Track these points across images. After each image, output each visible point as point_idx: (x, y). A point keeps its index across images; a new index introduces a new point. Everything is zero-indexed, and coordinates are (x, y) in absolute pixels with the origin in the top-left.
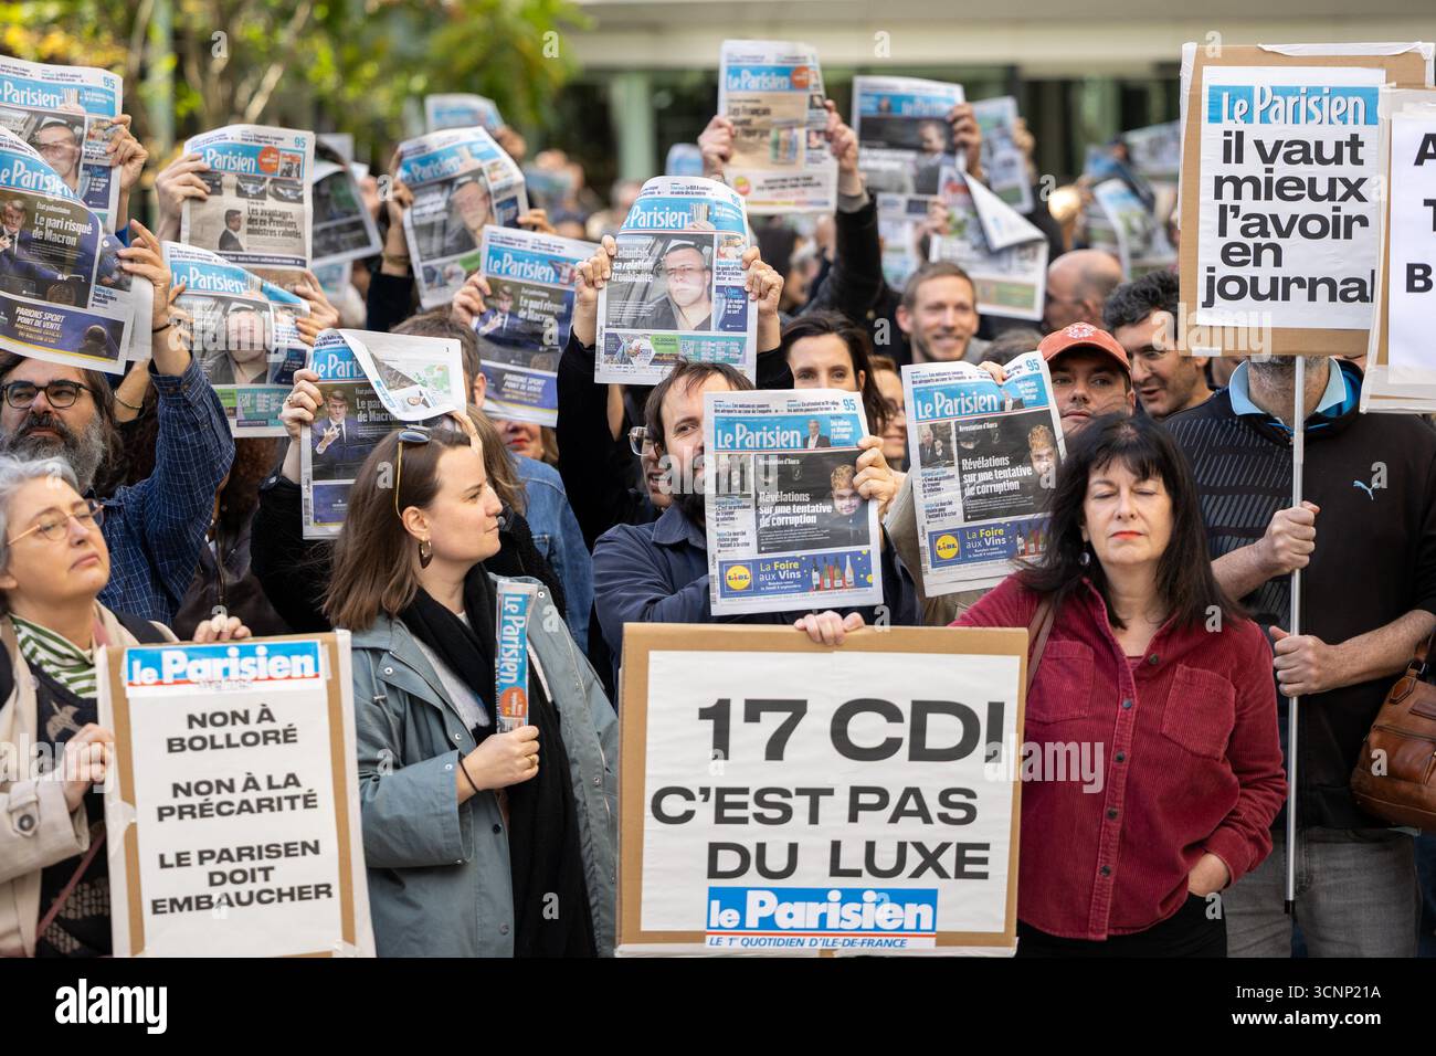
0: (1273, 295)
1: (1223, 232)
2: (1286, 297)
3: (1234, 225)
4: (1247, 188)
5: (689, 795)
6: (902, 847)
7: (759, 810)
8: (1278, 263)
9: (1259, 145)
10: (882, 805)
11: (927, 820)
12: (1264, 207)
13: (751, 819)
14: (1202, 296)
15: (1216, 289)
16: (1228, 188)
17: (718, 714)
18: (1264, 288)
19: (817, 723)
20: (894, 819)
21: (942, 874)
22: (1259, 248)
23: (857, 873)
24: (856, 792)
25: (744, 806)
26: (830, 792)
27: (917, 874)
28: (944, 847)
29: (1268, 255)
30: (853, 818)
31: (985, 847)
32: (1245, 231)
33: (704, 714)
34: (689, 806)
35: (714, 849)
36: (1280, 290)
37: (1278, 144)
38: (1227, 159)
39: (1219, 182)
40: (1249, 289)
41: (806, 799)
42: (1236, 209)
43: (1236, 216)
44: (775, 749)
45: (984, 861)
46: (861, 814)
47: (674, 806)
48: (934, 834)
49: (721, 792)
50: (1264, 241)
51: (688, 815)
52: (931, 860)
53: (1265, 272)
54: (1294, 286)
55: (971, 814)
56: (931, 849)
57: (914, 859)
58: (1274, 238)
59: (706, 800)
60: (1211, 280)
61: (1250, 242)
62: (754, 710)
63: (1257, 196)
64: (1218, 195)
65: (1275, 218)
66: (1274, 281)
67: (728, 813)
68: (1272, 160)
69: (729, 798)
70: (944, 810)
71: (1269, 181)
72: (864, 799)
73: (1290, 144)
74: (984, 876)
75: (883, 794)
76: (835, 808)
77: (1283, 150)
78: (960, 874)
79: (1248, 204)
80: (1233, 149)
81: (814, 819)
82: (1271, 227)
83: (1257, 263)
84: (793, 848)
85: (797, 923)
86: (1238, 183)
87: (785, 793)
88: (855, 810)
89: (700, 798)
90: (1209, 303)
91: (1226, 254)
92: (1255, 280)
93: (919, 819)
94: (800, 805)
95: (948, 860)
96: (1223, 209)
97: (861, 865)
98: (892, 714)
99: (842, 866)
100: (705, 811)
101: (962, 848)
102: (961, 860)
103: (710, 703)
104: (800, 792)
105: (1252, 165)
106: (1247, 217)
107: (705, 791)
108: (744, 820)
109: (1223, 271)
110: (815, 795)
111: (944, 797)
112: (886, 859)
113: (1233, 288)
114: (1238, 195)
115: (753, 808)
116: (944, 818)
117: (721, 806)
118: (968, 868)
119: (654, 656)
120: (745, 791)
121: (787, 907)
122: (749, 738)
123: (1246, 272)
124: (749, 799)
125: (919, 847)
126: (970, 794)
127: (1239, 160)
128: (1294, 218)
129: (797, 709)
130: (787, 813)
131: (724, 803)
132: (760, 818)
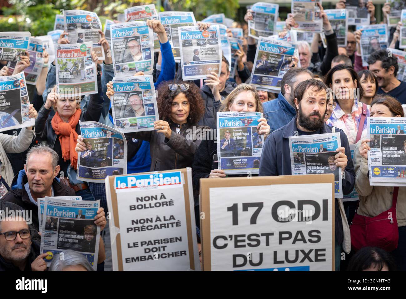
5: (225, 238)
6: (297, 252)
7: (249, 242)
10: (290, 238)
11: (305, 242)
13: (247, 246)
17: (234, 209)
19: (267, 210)
20: (294, 242)
21: (311, 260)
23: (282, 262)
24: (281, 233)
25: (244, 241)
26: (272, 234)
27: (302, 261)
28: (311, 251)
30: (281, 243)
31: (324, 250)
33: (229, 209)
34: (226, 242)
35: (235, 257)
41: (265, 237)
44: (253, 220)
45: (324, 255)
46: (283, 241)
47: (220, 242)
48: (307, 247)
49: (236, 236)
51: (226, 245)
52: (307, 256)
55: (319, 239)
56: (307, 252)
57: (301, 256)
59: (231, 240)
62: (246, 207)
67: (239, 244)
69: (239, 239)
70: (310, 238)
72: (284, 236)
74: (324, 260)
75: (290, 233)
76: (274, 239)
78: (317, 260)
81: (268, 244)
84: (261, 255)
87: (257, 235)
88: (281, 240)
89: (229, 239)
93: (302, 242)
94: (263, 239)
95: (312, 255)
97: (283, 259)
98: (291, 205)
99: (278, 260)
100: (231, 243)
101: (317, 251)
102: (317, 255)
103: (231, 205)
104: (263, 235)
107: (231, 237)
108: (244, 246)
110: (267, 235)
111: (310, 233)
112: (292, 257)
115: (247, 242)
116: (310, 241)
117: (236, 241)
118: (319, 258)
119: (211, 190)
120: (244, 236)
122: (244, 217)
124: (246, 238)
125: (303, 251)
126: (318, 232)
129: (260, 205)
130: (259, 242)
131: (237, 240)
132: (250, 245)
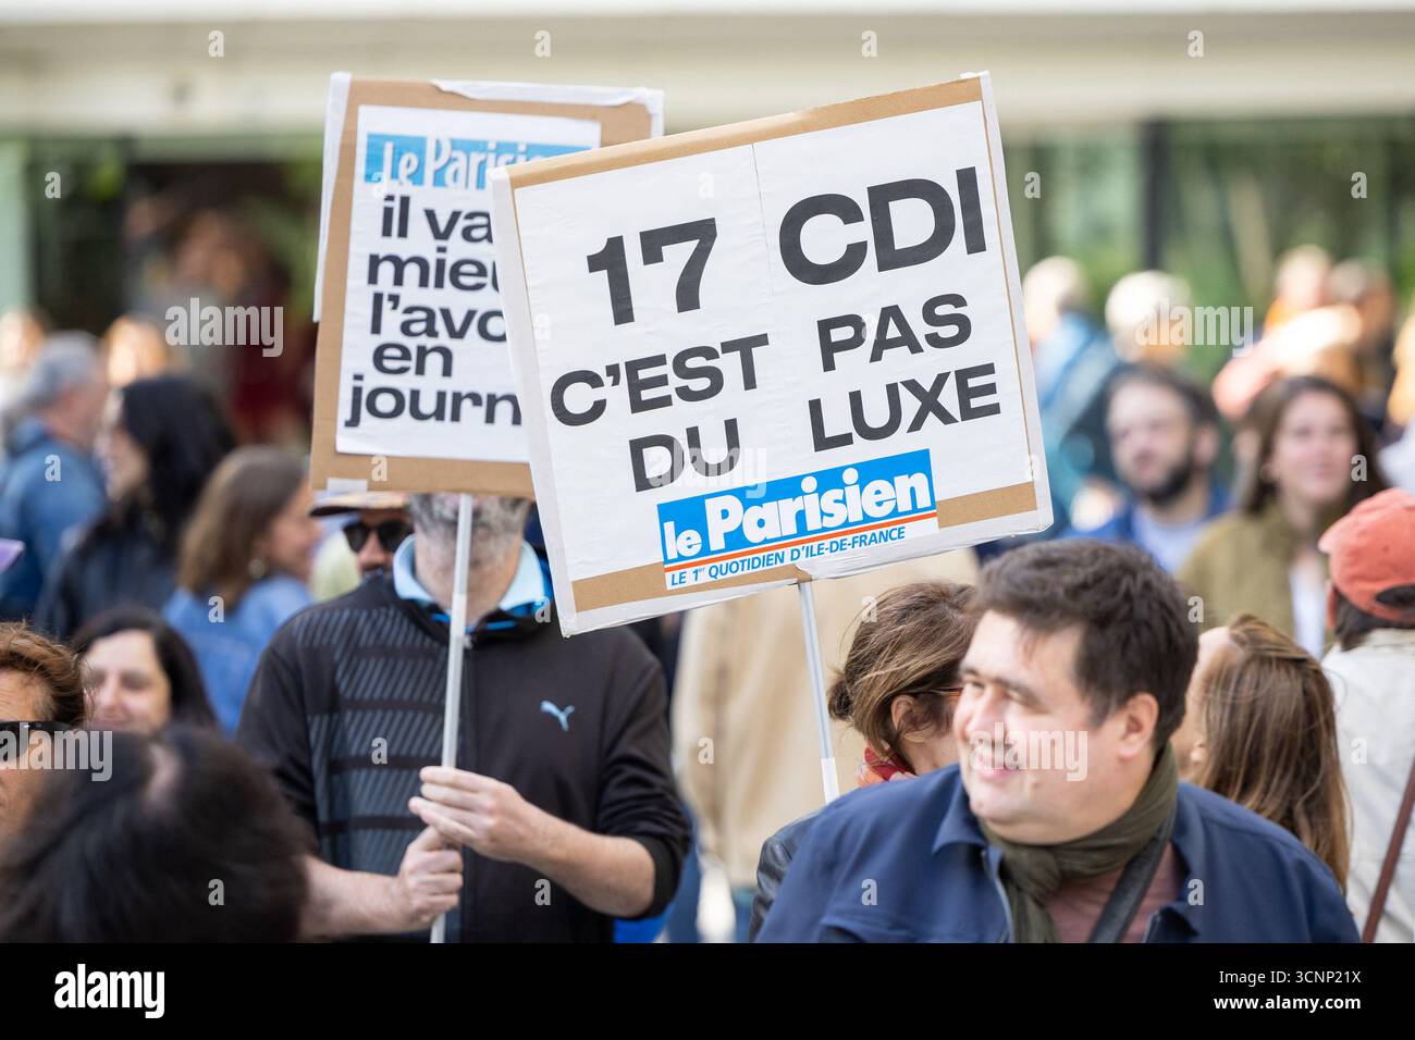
0: (439, 414)
1: (376, 329)
2: (456, 417)
3: (392, 319)
4: (412, 272)
8: (447, 371)
9: (430, 215)
12: (434, 298)
14: (345, 412)
15: (365, 404)
16: (386, 271)
18: (427, 405)
22: (423, 352)
29: (434, 362)
32: (405, 328)
36: (449, 408)
37: (455, 216)
38: (387, 232)
39: (375, 262)
40: (406, 404)
42: (395, 299)
43: (395, 307)
50: (429, 342)
53: (430, 384)
54: (466, 404)
58: (443, 339)
60: (357, 391)
61: (412, 344)
63: (423, 282)
64: (373, 279)
65: (446, 314)
66: (441, 396)
68: (445, 235)
71: (441, 264)
73: (471, 216)
77: (462, 223)
79: (411, 293)
80: (395, 219)
82: (440, 325)
83: (420, 370)
85: (771, 531)
86: (399, 265)
90: (354, 422)
91: (379, 356)
92: (415, 394)
96: (378, 298)
105: (420, 242)
106: (409, 310)
109: (374, 380)
113: (386, 403)
114: (398, 280)
121: (755, 512)
123: (405, 383)
127: (403, 233)
128: (470, 314)
